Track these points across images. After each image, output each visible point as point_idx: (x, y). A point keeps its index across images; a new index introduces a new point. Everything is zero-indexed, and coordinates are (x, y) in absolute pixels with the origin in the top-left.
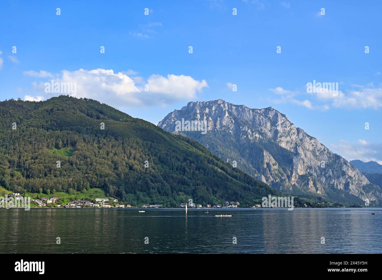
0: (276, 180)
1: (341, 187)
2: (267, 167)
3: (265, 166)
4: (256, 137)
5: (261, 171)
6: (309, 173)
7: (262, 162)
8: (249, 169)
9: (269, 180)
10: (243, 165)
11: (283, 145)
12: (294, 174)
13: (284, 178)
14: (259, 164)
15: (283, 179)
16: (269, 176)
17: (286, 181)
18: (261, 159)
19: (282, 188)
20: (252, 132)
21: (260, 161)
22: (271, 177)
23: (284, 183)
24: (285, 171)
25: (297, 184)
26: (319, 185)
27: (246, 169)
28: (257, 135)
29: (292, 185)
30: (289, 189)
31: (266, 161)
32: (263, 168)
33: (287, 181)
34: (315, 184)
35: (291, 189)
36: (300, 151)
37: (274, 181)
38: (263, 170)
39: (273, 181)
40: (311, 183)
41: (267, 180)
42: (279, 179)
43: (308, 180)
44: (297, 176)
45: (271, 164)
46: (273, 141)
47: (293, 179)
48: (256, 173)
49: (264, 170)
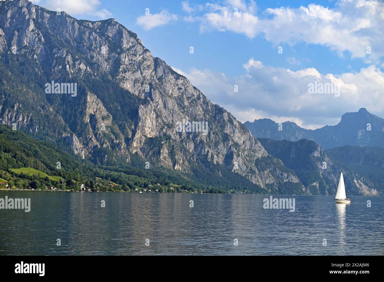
0: (102, 145)
1: (219, 160)
2: (91, 122)
3: (87, 120)
4: (80, 69)
5: (78, 127)
6: (165, 134)
7: (83, 113)
8: (54, 123)
9: (90, 145)
10: (45, 116)
11: (128, 86)
12: (137, 136)
13: (118, 142)
14: (75, 116)
15: (115, 144)
16: (91, 137)
17: (120, 147)
18: (81, 107)
19: (108, 158)
20: (74, 60)
21: (80, 110)
22: (93, 139)
23: (117, 149)
24: (122, 128)
25: (140, 153)
26: (179, 156)
27: (49, 123)
28: (83, 66)
29: (130, 153)
30: (124, 161)
31: (90, 111)
32: (82, 122)
33: (122, 147)
34: (172, 154)
35: (128, 160)
36: (157, 97)
37: (99, 146)
38: (81, 127)
39: (97, 145)
40: (165, 152)
41: (86, 144)
42: (108, 143)
43: (161, 146)
44: (144, 139)
45: (98, 116)
46: (110, 77)
47: (135, 144)
48: (65, 131)
49: (84, 126)
